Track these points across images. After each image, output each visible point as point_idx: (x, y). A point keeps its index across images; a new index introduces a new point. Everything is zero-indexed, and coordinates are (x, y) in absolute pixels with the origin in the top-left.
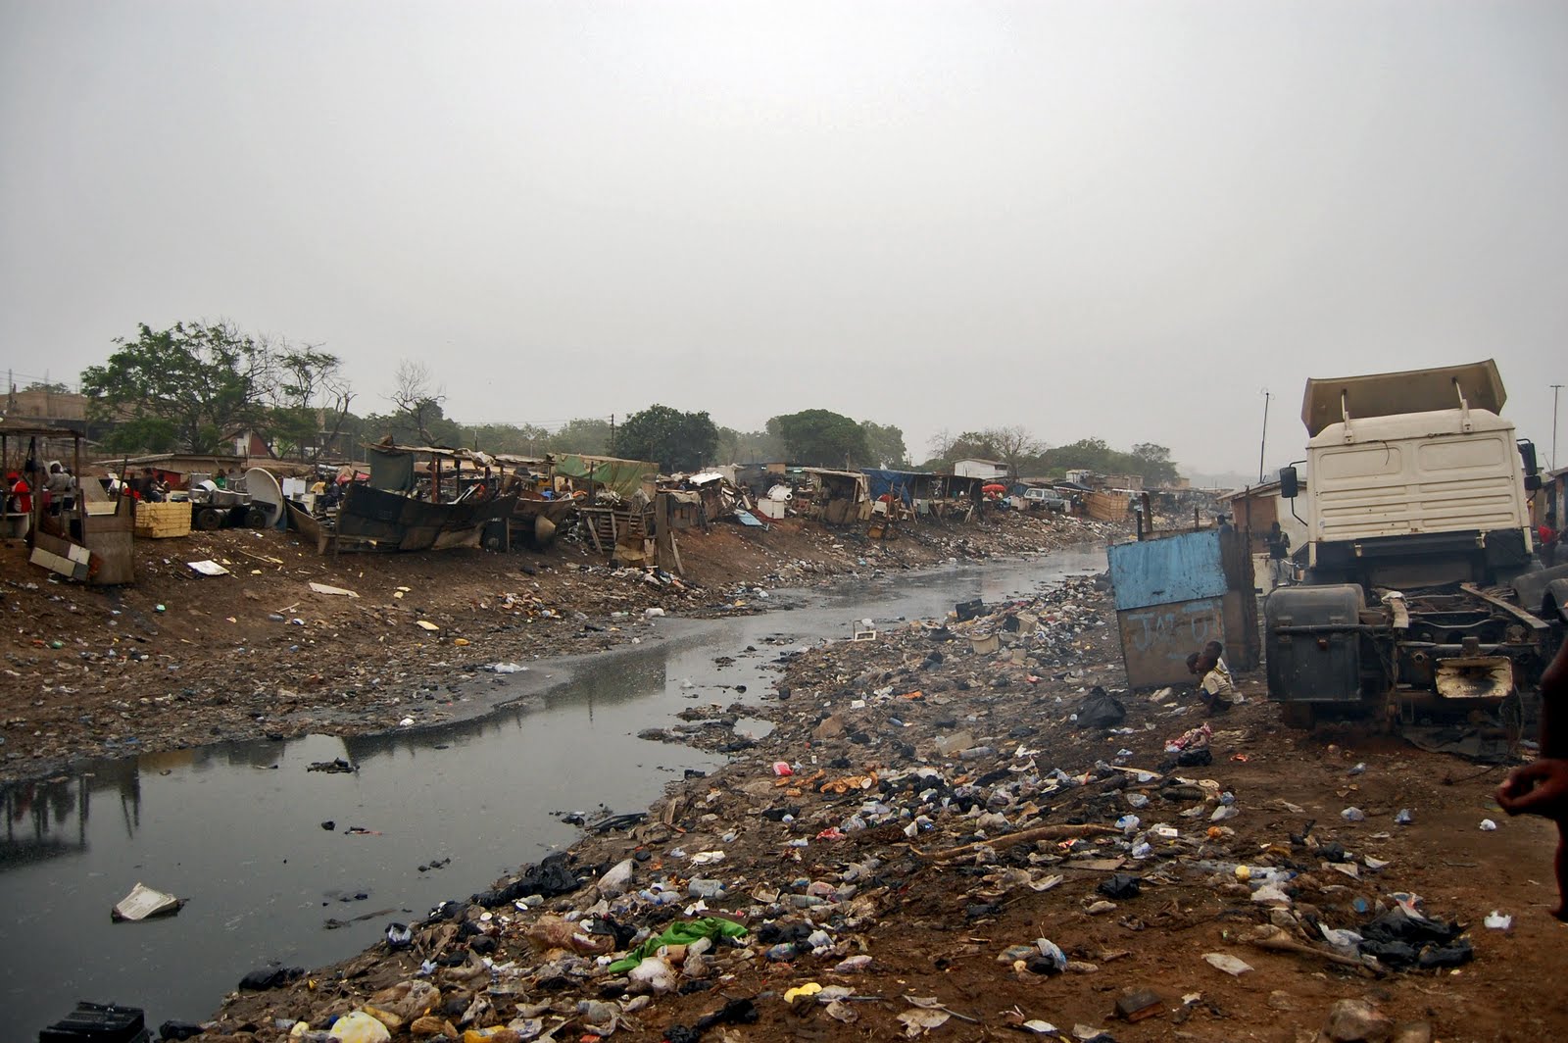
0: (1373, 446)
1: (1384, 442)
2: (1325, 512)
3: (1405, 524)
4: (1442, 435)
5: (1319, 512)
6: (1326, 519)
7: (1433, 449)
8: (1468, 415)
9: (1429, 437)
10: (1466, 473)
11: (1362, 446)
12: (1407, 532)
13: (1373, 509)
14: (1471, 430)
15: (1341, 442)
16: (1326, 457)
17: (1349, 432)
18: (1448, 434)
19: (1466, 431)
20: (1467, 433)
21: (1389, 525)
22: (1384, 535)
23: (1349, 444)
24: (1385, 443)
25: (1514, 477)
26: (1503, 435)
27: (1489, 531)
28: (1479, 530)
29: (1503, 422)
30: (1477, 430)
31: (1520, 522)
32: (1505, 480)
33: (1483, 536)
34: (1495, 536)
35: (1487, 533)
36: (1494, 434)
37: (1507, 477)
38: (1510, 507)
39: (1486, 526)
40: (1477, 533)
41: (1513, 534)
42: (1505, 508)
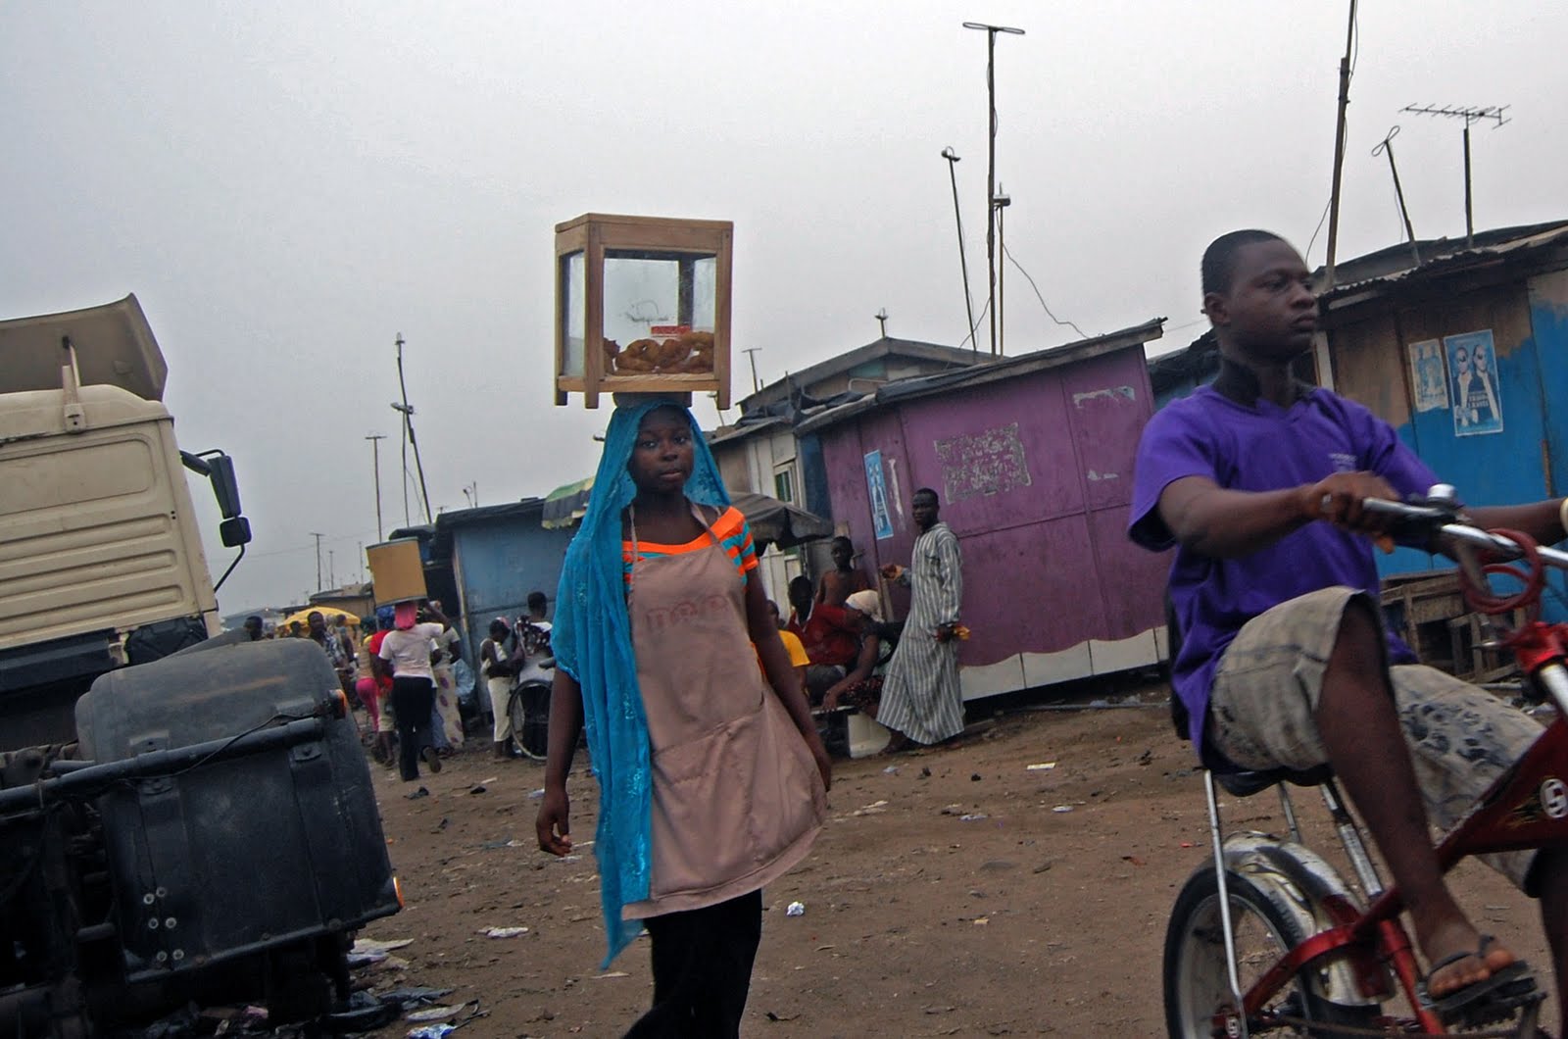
4: (20, 440)
8: (75, 397)
14: (82, 426)
18: (35, 438)
19: (71, 427)
20: (76, 433)
25: (177, 515)
26: (149, 432)
27: (135, 628)
28: (113, 629)
29: (147, 407)
30: (94, 425)
31: (196, 602)
32: (160, 522)
33: (123, 639)
34: (147, 636)
35: (131, 633)
36: (131, 431)
37: (163, 515)
38: (174, 573)
39: (127, 619)
40: (110, 634)
41: (182, 628)
42: (162, 576)
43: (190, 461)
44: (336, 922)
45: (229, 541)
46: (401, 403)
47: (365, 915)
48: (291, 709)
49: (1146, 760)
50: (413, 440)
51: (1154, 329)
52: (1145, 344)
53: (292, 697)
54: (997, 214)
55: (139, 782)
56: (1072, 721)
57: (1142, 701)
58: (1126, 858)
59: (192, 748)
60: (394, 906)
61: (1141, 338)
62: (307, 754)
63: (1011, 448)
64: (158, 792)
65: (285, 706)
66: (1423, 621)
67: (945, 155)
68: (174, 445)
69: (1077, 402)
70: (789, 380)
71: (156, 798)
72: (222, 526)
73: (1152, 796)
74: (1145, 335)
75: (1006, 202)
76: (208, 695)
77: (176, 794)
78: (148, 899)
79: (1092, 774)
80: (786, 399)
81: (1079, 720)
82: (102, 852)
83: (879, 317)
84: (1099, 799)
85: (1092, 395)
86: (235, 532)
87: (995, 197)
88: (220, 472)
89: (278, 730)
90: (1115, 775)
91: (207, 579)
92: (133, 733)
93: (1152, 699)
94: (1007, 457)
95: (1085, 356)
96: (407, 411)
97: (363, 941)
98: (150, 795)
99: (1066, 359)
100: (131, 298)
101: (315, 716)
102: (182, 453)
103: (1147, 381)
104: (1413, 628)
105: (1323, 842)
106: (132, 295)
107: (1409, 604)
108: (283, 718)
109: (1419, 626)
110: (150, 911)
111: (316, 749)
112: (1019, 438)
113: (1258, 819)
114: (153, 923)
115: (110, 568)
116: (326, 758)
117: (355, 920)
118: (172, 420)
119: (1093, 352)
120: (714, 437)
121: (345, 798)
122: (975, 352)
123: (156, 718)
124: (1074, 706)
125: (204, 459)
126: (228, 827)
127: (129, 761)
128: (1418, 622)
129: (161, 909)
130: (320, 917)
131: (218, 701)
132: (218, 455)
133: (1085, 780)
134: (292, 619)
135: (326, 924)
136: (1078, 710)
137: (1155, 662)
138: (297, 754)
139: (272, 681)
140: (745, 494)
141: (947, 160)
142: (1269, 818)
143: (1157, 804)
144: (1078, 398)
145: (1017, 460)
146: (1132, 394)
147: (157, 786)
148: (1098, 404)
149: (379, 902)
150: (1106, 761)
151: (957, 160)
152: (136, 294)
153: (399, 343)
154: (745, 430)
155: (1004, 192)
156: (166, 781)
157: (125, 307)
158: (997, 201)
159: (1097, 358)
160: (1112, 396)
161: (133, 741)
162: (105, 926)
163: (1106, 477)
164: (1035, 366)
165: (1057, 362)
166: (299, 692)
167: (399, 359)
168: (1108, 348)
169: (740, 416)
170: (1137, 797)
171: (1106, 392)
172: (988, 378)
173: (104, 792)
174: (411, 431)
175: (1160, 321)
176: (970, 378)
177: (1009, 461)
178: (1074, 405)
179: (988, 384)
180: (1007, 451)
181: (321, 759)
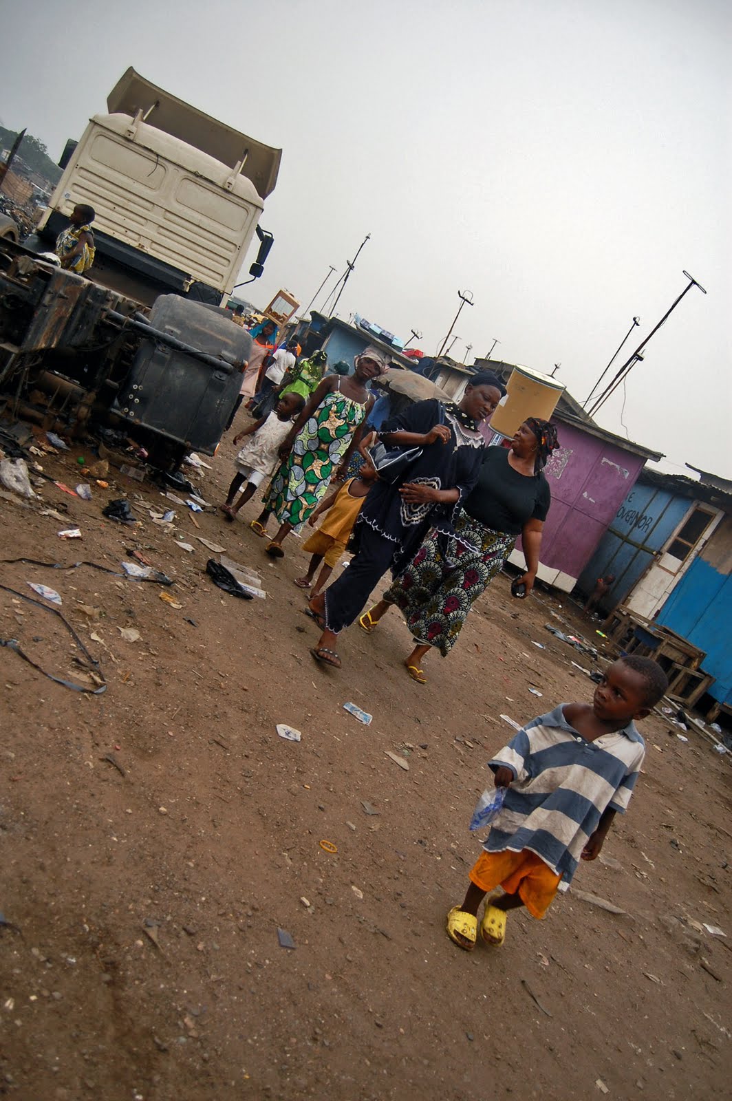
0: (146, 153)
1: (158, 156)
2: (76, 188)
3: (136, 237)
4: (206, 179)
5: (70, 184)
6: (73, 193)
7: (193, 186)
8: (235, 176)
9: (196, 174)
10: (206, 223)
11: (137, 148)
12: (134, 244)
13: (117, 208)
14: (230, 189)
15: (122, 132)
16: (101, 138)
17: (133, 129)
18: (211, 182)
19: (226, 187)
20: (226, 191)
21: (123, 230)
22: (115, 236)
23: (128, 139)
24: (158, 158)
25: (239, 248)
26: (252, 209)
27: (198, 281)
28: (191, 275)
29: (257, 198)
30: (235, 192)
31: (225, 287)
32: (233, 247)
33: (192, 281)
34: (200, 287)
35: (196, 281)
36: (246, 204)
37: (235, 245)
38: (224, 270)
39: (199, 275)
40: (189, 277)
41: (214, 293)
42: (220, 269)
43: (259, 231)
44: (189, 444)
45: (252, 272)
46: (351, 263)
47: (201, 449)
48: (227, 356)
49: (515, 617)
50: (345, 280)
51: (657, 457)
52: (648, 460)
53: (230, 351)
54: (633, 361)
55: (159, 343)
56: (501, 579)
57: (533, 594)
58: (476, 645)
59: (185, 345)
60: (212, 454)
61: (648, 456)
62: (220, 377)
63: (563, 459)
64: (163, 351)
65: (225, 353)
66: (664, 654)
67: (634, 319)
68: (257, 221)
69: (603, 461)
70: (502, 364)
71: (160, 353)
72: (254, 264)
73: (506, 632)
74: (652, 456)
75: (641, 359)
76: (203, 329)
77: (168, 357)
78: (135, 386)
79: (491, 605)
80: (494, 371)
81: (504, 581)
82: (133, 356)
83: (556, 366)
84: (486, 616)
85: (611, 463)
86: (256, 270)
87: (638, 353)
88: (267, 243)
89: (217, 360)
90: (499, 612)
91: (234, 281)
92: (170, 324)
93: (539, 597)
94: (558, 461)
95: (621, 446)
96: (351, 267)
97: (195, 455)
98: (160, 350)
99: (613, 441)
100: (280, 151)
101: (233, 365)
102: (258, 225)
103: (637, 476)
104: (658, 653)
105: (551, 701)
106: (281, 150)
107: (664, 643)
108: (221, 357)
109: (661, 654)
110: (133, 392)
111: (225, 377)
112: (569, 458)
113: (536, 672)
114: (131, 396)
115: (205, 252)
116: (226, 383)
117: (195, 447)
118: (263, 210)
119: (626, 447)
120: (455, 365)
121: (222, 402)
122: (582, 409)
123: (180, 324)
124: (507, 575)
125: (265, 234)
126: (177, 382)
127: (160, 333)
128: (662, 653)
129: (136, 393)
130: (185, 437)
131: (205, 334)
132: (270, 236)
133: (486, 604)
134: (256, 315)
135: (186, 441)
136: (508, 578)
137: (551, 584)
138: (217, 374)
139: (227, 341)
140: (449, 397)
141: (634, 322)
142: (539, 675)
143: (505, 636)
144: (604, 460)
145: (561, 465)
146: (627, 475)
147: (164, 349)
148: (611, 470)
149: (208, 448)
150: (501, 604)
151: (638, 325)
152: (283, 151)
153: (368, 237)
154: (468, 372)
155: (643, 354)
156: (168, 349)
157: (276, 152)
158: (638, 356)
159: (626, 451)
160: (618, 469)
161: (167, 327)
162: (116, 384)
163: (590, 499)
164: (598, 434)
165: (608, 439)
166: (233, 351)
167: (363, 244)
168: (632, 450)
169: (473, 364)
170: (500, 627)
171: (617, 466)
172: (576, 425)
173: (146, 338)
174: (347, 276)
175: (662, 455)
176: (569, 420)
177: (557, 463)
178: (600, 462)
179: (573, 426)
180: (560, 459)
181: (224, 382)
